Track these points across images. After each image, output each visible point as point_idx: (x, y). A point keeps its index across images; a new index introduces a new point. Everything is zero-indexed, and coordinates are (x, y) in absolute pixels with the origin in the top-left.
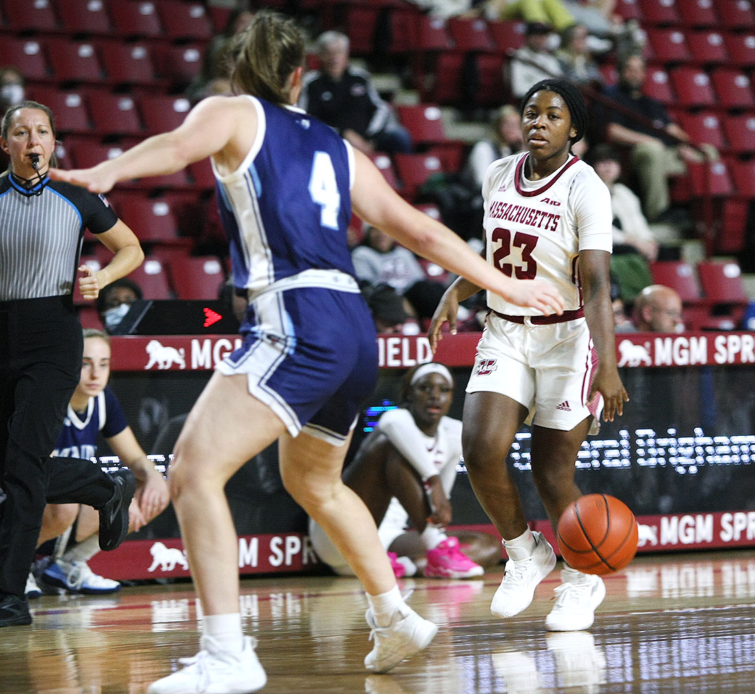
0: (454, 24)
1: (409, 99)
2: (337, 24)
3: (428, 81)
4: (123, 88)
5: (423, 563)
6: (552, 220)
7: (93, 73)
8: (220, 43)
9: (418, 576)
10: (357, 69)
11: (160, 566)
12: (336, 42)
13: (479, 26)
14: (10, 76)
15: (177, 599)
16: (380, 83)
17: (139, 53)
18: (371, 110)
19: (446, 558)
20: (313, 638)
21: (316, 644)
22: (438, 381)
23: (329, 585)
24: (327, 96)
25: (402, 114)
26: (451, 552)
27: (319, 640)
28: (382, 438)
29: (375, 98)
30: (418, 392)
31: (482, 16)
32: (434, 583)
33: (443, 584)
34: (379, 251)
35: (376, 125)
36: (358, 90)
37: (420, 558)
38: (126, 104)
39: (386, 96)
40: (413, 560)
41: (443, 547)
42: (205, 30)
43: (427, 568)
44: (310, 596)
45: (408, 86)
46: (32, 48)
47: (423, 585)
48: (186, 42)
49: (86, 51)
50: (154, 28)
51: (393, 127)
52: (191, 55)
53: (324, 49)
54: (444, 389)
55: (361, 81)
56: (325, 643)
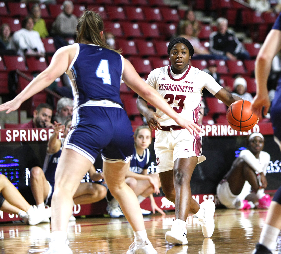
0: (264, 14)
1: (248, 41)
2: (224, 15)
3: (255, 35)
4: (149, 39)
5: (257, 204)
6: (190, 89)
7: (138, 34)
8: (182, 23)
9: (255, 208)
10: (230, 31)
11: (165, 206)
12: (223, 22)
13: (273, 15)
14: (110, 36)
15: (171, 217)
16: (238, 36)
17: (154, 27)
18: (235, 45)
19: (265, 202)
20: (219, 231)
21: (220, 233)
22: (258, 139)
23: (224, 212)
24: (220, 41)
25: (247, 46)
26: (267, 200)
27: (221, 231)
28: (242, 160)
29: (237, 41)
30: (252, 143)
31: (274, 11)
32: (261, 211)
33: (264, 211)
34: (239, 94)
35: (238, 50)
36: (231, 38)
37: (256, 202)
38: (150, 45)
39: (241, 40)
40: (254, 203)
41: (264, 198)
42: (177, 18)
43: (259, 206)
44: (218, 216)
45: (248, 36)
46: (117, 26)
47: (257, 211)
48: (171, 22)
49: (136, 26)
50: (159, 18)
51: (243, 51)
52: (172, 27)
53: (219, 24)
54: (260, 142)
55: (232, 35)
56: (223, 233)
